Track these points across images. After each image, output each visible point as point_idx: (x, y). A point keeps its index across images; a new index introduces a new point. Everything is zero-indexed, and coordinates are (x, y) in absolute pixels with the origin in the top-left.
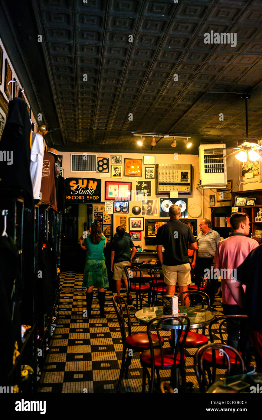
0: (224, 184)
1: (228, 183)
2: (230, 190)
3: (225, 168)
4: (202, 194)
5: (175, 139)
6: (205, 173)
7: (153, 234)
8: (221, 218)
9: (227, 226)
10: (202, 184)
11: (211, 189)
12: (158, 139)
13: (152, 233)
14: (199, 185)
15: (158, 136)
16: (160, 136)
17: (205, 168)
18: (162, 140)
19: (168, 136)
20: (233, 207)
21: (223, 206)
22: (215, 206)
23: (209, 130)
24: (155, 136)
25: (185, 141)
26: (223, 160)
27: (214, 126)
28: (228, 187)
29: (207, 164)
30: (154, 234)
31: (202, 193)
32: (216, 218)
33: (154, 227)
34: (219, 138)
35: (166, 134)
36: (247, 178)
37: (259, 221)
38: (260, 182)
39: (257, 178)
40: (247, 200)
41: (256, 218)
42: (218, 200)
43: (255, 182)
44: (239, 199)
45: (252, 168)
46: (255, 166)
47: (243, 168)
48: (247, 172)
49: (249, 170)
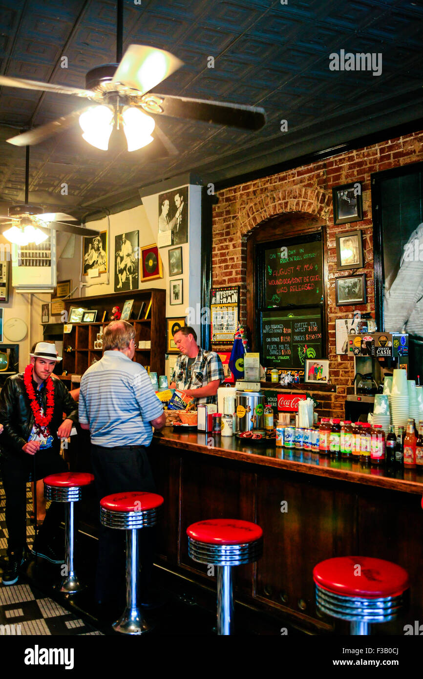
0: (50, 286)
1: (66, 285)
3: (54, 259)
4: (28, 302)
6: (22, 265)
10: (13, 285)
20: (66, 324)
22: (48, 322)
26: (50, 245)
29: (24, 251)
31: (30, 301)
36: (92, 278)
37: (98, 348)
38: (107, 284)
39: (104, 277)
40: (84, 313)
41: (95, 342)
42: (53, 313)
43: (101, 284)
44: (74, 311)
45: (97, 261)
46: (102, 257)
47: (86, 261)
48: (91, 267)
49: (93, 264)
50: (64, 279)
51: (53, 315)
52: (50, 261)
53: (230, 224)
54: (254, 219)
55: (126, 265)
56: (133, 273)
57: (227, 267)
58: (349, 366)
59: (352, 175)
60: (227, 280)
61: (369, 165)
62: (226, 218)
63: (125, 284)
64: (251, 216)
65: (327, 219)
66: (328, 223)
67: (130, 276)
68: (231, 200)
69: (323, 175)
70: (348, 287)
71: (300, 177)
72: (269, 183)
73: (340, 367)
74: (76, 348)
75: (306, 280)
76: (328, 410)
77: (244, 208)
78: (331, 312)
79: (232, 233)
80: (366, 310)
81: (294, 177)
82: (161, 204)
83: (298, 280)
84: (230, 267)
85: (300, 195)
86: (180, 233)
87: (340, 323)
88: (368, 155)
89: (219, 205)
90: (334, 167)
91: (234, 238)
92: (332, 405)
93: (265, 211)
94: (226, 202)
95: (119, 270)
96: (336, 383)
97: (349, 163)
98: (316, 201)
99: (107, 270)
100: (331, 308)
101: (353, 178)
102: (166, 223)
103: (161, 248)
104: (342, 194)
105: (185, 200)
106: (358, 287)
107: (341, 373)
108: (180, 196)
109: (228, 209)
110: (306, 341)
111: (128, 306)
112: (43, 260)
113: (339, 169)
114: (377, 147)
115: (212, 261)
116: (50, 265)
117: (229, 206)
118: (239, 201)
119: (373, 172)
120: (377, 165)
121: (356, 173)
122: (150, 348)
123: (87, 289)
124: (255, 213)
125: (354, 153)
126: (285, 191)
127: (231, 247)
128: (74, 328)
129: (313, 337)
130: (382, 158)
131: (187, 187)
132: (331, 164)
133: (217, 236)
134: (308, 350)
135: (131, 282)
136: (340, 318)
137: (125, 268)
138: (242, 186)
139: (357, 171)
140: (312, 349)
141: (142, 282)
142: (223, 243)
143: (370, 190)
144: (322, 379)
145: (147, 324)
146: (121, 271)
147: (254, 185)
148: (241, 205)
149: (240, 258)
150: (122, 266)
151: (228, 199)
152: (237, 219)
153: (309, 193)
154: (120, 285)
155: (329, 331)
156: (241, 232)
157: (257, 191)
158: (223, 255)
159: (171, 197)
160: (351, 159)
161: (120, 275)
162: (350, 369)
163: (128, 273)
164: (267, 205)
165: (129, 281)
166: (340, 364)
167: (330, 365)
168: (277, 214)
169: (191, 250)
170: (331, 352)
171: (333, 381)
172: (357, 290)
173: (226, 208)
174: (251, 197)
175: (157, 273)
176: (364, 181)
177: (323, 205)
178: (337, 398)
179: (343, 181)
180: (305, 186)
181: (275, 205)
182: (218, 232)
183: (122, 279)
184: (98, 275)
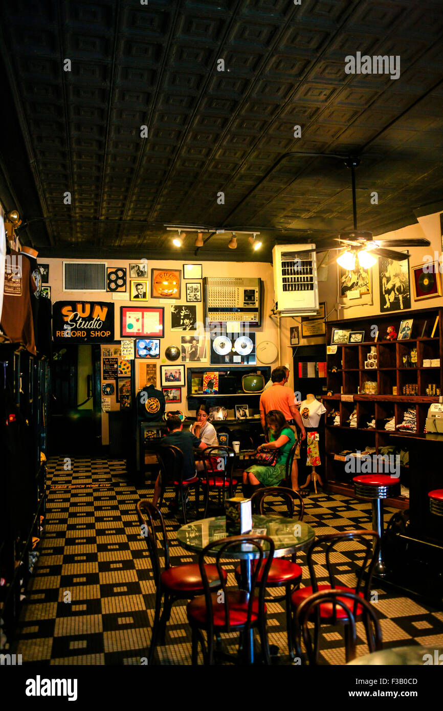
0: (315, 309)
1: (321, 308)
2: (322, 318)
3: (315, 282)
4: (277, 325)
5: (234, 236)
6: (284, 291)
7: (199, 392)
8: (308, 363)
9: (319, 377)
10: (279, 309)
11: (293, 317)
12: (206, 237)
13: (199, 390)
14: (273, 310)
15: (206, 231)
16: (210, 231)
17: (283, 282)
18: (214, 237)
19: (223, 231)
20: (329, 345)
21: (313, 344)
22: (299, 344)
23: (290, 221)
24: (202, 230)
25: (250, 239)
26: (311, 270)
27: (298, 215)
28: (319, 313)
29: (287, 276)
30: (202, 392)
31: (279, 324)
32: (301, 364)
33: (202, 381)
34: (306, 233)
35: (220, 226)
36: (350, 299)
37: (370, 368)
38: (370, 305)
39: (367, 299)
40: (351, 334)
41: (366, 362)
42: (304, 335)
43: (363, 305)
44: (337, 333)
45: (357, 283)
46: (363, 279)
47: (344, 283)
48: (350, 289)
49: (352, 286)
51: (304, 337)
52: (312, 285)
55: (394, 286)
56: (404, 292)
63: (395, 305)
67: (400, 297)
74: (343, 369)
95: (385, 291)
99: (370, 291)
116: (312, 289)
122: (439, 366)
123: (345, 310)
128: (339, 349)
135: (401, 302)
137: (393, 289)
141: (415, 301)
145: (434, 342)
146: (388, 292)
150: (389, 286)
154: (388, 305)
161: (386, 296)
163: (397, 293)
165: (399, 300)
175: (435, 291)
183: (389, 300)
184: (359, 297)
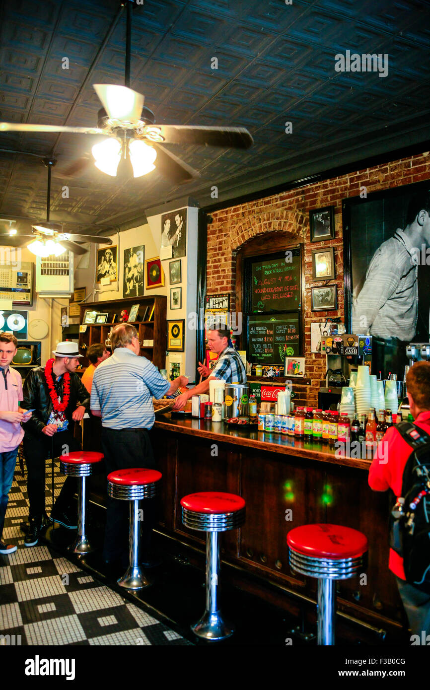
0: (69, 292)
1: (77, 292)
3: (71, 269)
4: (49, 305)
6: (43, 274)
17: (41, 267)
20: (81, 324)
21: (74, 323)
25: (6, 226)
26: (68, 257)
28: (81, 296)
29: (46, 262)
31: (51, 305)
36: (104, 285)
38: (117, 291)
39: (114, 284)
40: (97, 316)
42: (70, 315)
43: (112, 291)
44: (89, 314)
45: (109, 271)
46: (113, 268)
47: (99, 271)
48: (103, 276)
49: (105, 274)
50: (80, 286)
51: (70, 317)
52: (68, 271)
53: (222, 241)
54: (243, 236)
55: (133, 275)
56: (139, 282)
57: (219, 277)
58: (322, 362)
59: (326, 200)
60: (219, 289)
61: (340, 192)
62: (219, 236)
63: (133, 291)
64: (240, 234)
65: (305, 237)
66: (305, 240)
67: (137, 284)
68: (223, 220)
69: (302, 200)
70: (322, 295)
71: (282, 201)
72: (255, 206)
73: (314, 363)
75: (286, 289)
76: (304, 400)
77: (235, 227)
78: (307, 317)
79: (224, 248)
80: (337, 315)
81: (277, 201)
82: (163, 223)
83: (280, 289)
84: (222, 278)
85: (282, 217)
86: (179, 248)
87: (315, 326)
88: (340, 184)
89: (213, 224)
90: (311, 193)
91: (226, 253)
92: (307, 396)
93: (252, 230)
94: (219, 222)
95: (127, 279)
96: (311, 377)
97: (323, 190)
98: (296, 222)
100: (307, 313)
101: (327, 203)
102: (168, 239)
103: (163, 260)
104: (317, 216)
105: (184, 220)
106: (330, 296)
107: (315, 368)
108: (180, 217)
109: (220, 228)
110: (286, 341)
111: (135, 310)
112: (62, 270)
113: (315, 195)
114: (347, 177)
115: (206, 272)
116: (68, 274)
117: (222, 225)
118: (230, 221)
119: (344, 198)
120: (347, 192)
121: (329, 199)
122: (153, 346)
123: (99, 295)
124: (244, 232)
125: (328, 182)
126: (269, 213)
127: (223, 260)
128: (88, 328)
129: (292, 338)
130: (351, 187)
131: (186, 209)
132: (308, 190)
133: (211, 250)
134: (288, 348)
136: (315, 322)
137: (132, 278)
138: (232, 208)
139: (331, 197)
140: (291, 348)
141: (147, 289)
142: (216, 257)
143: (341, 214)
144: (299, 374)
145: (151, 325)
146: (129, 280)
147: (243, 207)
148: (232, 224)
149: (230, 270)
150: (130, 276)
151: (221, 220)
152: (229, 236)
153: (289, 215)
154: (128, 292)
155: (306, 333)
156: (232, 247)
157: (246, 213)
158: (216, 267)
159: (172, 217)
160: (325, 186)
161: (128, 284)
162: (322, 366)
163: (135, 282)
164: (254, 225)
165: (136, 288)
166: (315, 361)
167: (306, 362)
168: (262, 233)
169: (189, 263)
170: (307, 350)
171: (308, 375)
172: (329, 298)
173: (219, 227)
174: (240, 218)
175: (160, 282)
176: (336, 206)
177: (301, 225)
178: (311, 389)
179: (318, 205)
180: (286, 209)
181: (261, 225)
182: (212, 247)
183: (129, 287)
184: (109, 283)
